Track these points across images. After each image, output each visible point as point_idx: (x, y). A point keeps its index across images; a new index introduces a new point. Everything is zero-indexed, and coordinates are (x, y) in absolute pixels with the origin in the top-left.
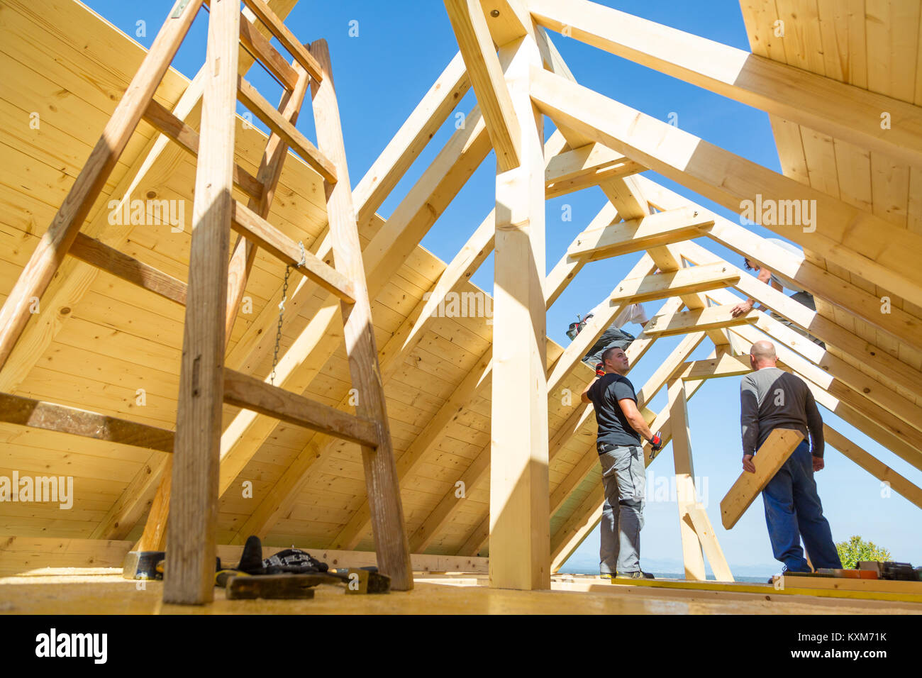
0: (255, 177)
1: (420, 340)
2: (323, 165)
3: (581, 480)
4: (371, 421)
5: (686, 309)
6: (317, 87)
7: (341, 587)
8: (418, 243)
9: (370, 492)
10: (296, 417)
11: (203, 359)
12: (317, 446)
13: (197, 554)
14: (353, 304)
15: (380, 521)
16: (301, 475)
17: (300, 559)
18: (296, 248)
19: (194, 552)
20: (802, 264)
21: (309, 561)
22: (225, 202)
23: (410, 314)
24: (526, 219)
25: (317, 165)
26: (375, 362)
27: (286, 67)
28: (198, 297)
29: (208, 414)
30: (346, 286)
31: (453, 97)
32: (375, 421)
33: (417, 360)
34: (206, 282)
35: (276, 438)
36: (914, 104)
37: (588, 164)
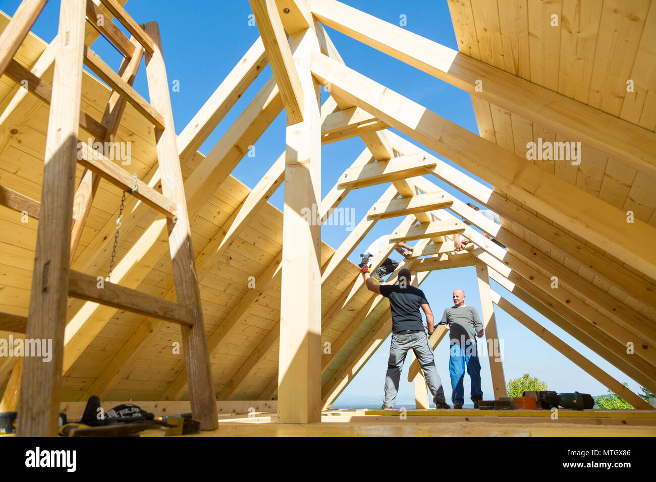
0: (100, 122)
1: (231, 244)
2: (154, 116)
3: (346, 343)
4: (188, 307)
5: (418, 223)
6: (150, 57)
7: (164, 430)
8: (229, 174)
9: (187, 359)
10: (129, 305)
11: (52, 263)
12: (151, 324)
13: (44, 413)
14: (176, 220)
15: (194, 380)
16: (138, 346)
17: (132, 412)
18: (132, 178)
19: (42, 412)
20: (492, 194)
21: (139, 412)
22: (72, 143)
23: (223, 226)
24: (308, 159)
25: (149, 116)
26: (192, 264)
27: (125, 41)
28: (48, 216)
29: (55, 306)
30: (170, 207)
31: (256, 69)
32: (191, 307)
33: (228, 259)
34: (55, 204)
35: (118, 319)
36: (558, 93)
37: (353, 121)
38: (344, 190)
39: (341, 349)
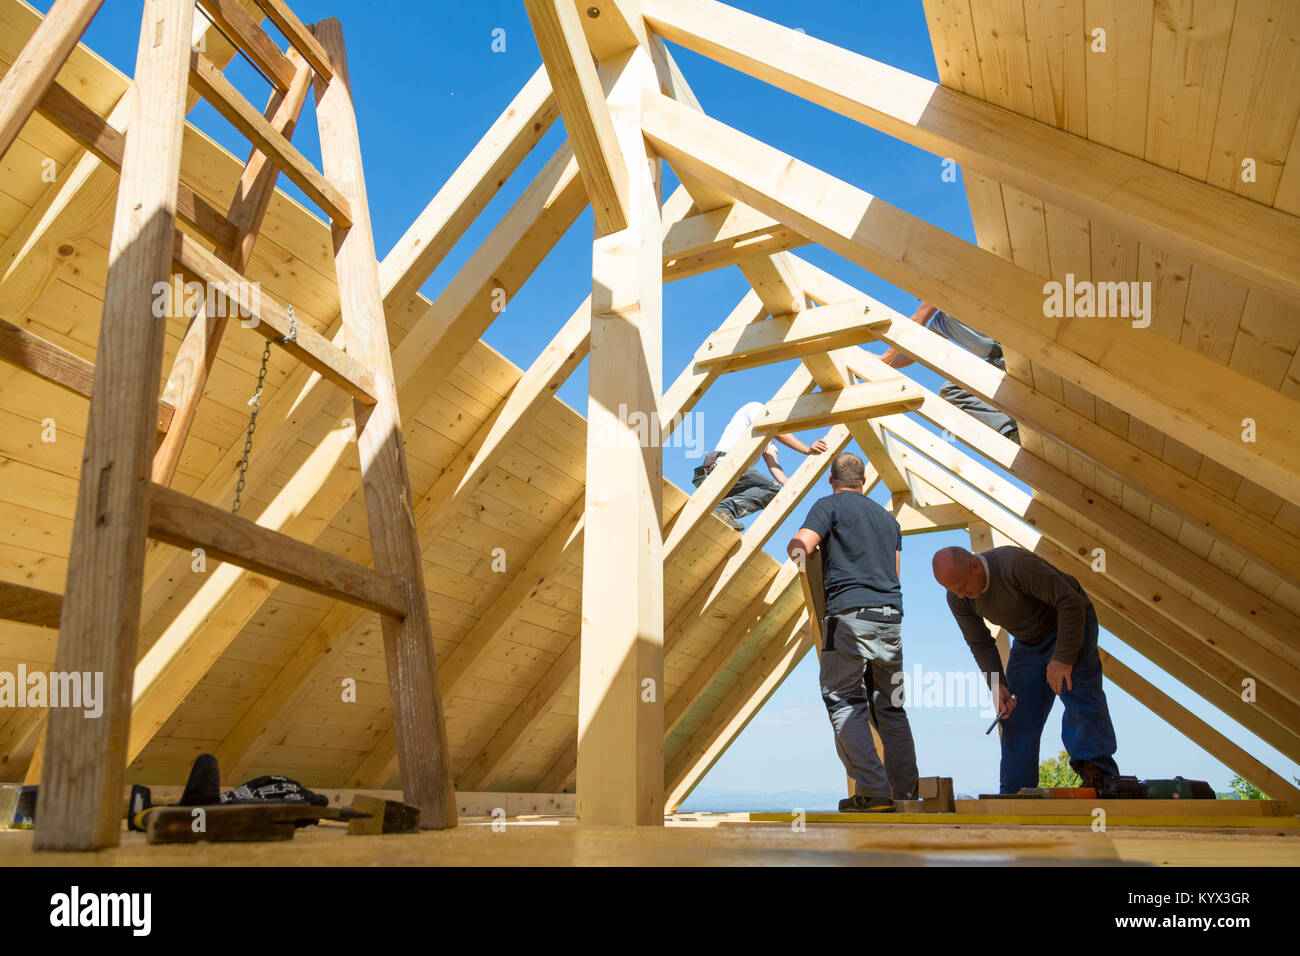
0: (225, 216)
1: (483, 480)
2: (331, 199)
3: (710, 682)
4: (396, 578)
6: (324, 88)
8: (478, 337)
9: (392, 684)
10: (274, 565)
11: (117, 468)
12: (327, 637)
13: (93, 770)
14: (372, 405)
15: (408, 727)
16: (301, 679)
17: (284, 790)
18: (283, 313)
19: (89, 767)
20: (1003, 381)
21: (298, 792)
22: (163, 229)
23: (468, 443)
24: (635, 302)
25: (319, 198)
26: (405, 493)
27: (276, 55)
28: (112, 374)
29: (121, 551)
30: (362, 377)
31: (533, 129)
32: (403, 579)
33: (478, 510)
34: (126, 350)
35: (263, 625)
36: (1144, 160)
37: (723, 234)
38: (707, 374)
39: (700, 694)
